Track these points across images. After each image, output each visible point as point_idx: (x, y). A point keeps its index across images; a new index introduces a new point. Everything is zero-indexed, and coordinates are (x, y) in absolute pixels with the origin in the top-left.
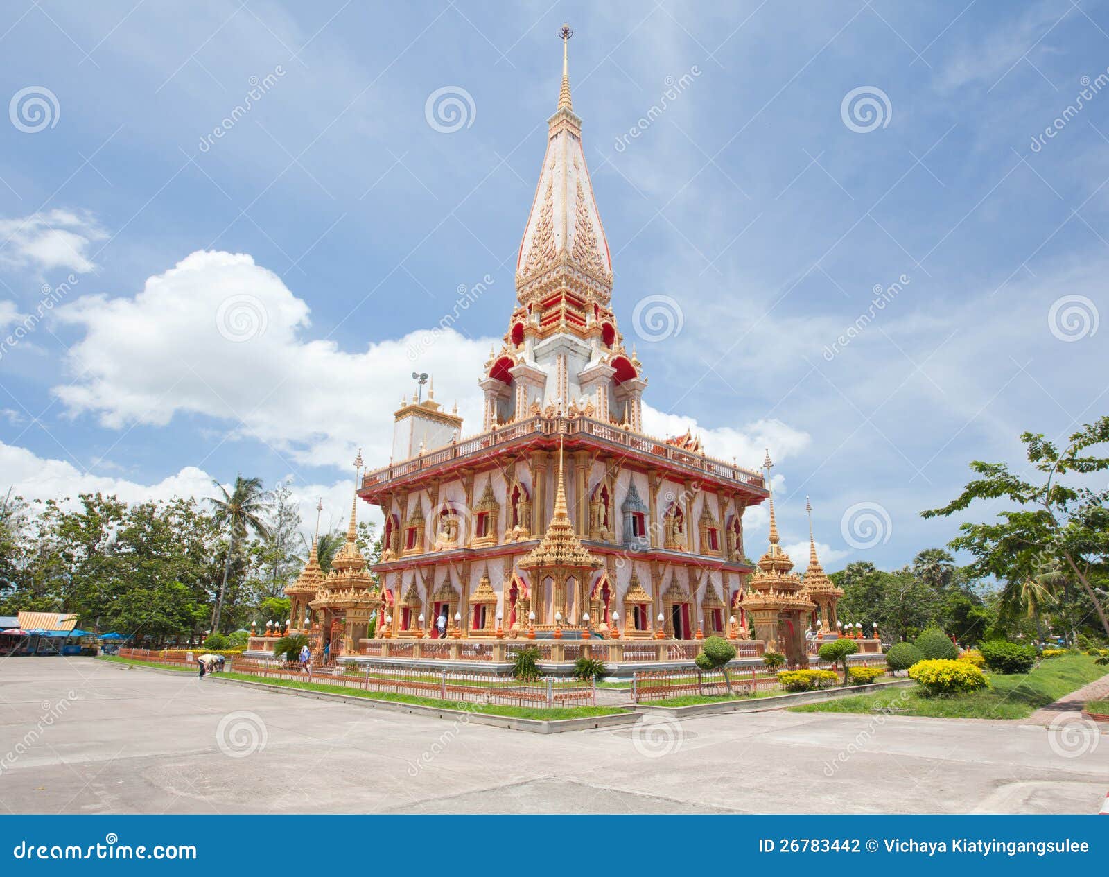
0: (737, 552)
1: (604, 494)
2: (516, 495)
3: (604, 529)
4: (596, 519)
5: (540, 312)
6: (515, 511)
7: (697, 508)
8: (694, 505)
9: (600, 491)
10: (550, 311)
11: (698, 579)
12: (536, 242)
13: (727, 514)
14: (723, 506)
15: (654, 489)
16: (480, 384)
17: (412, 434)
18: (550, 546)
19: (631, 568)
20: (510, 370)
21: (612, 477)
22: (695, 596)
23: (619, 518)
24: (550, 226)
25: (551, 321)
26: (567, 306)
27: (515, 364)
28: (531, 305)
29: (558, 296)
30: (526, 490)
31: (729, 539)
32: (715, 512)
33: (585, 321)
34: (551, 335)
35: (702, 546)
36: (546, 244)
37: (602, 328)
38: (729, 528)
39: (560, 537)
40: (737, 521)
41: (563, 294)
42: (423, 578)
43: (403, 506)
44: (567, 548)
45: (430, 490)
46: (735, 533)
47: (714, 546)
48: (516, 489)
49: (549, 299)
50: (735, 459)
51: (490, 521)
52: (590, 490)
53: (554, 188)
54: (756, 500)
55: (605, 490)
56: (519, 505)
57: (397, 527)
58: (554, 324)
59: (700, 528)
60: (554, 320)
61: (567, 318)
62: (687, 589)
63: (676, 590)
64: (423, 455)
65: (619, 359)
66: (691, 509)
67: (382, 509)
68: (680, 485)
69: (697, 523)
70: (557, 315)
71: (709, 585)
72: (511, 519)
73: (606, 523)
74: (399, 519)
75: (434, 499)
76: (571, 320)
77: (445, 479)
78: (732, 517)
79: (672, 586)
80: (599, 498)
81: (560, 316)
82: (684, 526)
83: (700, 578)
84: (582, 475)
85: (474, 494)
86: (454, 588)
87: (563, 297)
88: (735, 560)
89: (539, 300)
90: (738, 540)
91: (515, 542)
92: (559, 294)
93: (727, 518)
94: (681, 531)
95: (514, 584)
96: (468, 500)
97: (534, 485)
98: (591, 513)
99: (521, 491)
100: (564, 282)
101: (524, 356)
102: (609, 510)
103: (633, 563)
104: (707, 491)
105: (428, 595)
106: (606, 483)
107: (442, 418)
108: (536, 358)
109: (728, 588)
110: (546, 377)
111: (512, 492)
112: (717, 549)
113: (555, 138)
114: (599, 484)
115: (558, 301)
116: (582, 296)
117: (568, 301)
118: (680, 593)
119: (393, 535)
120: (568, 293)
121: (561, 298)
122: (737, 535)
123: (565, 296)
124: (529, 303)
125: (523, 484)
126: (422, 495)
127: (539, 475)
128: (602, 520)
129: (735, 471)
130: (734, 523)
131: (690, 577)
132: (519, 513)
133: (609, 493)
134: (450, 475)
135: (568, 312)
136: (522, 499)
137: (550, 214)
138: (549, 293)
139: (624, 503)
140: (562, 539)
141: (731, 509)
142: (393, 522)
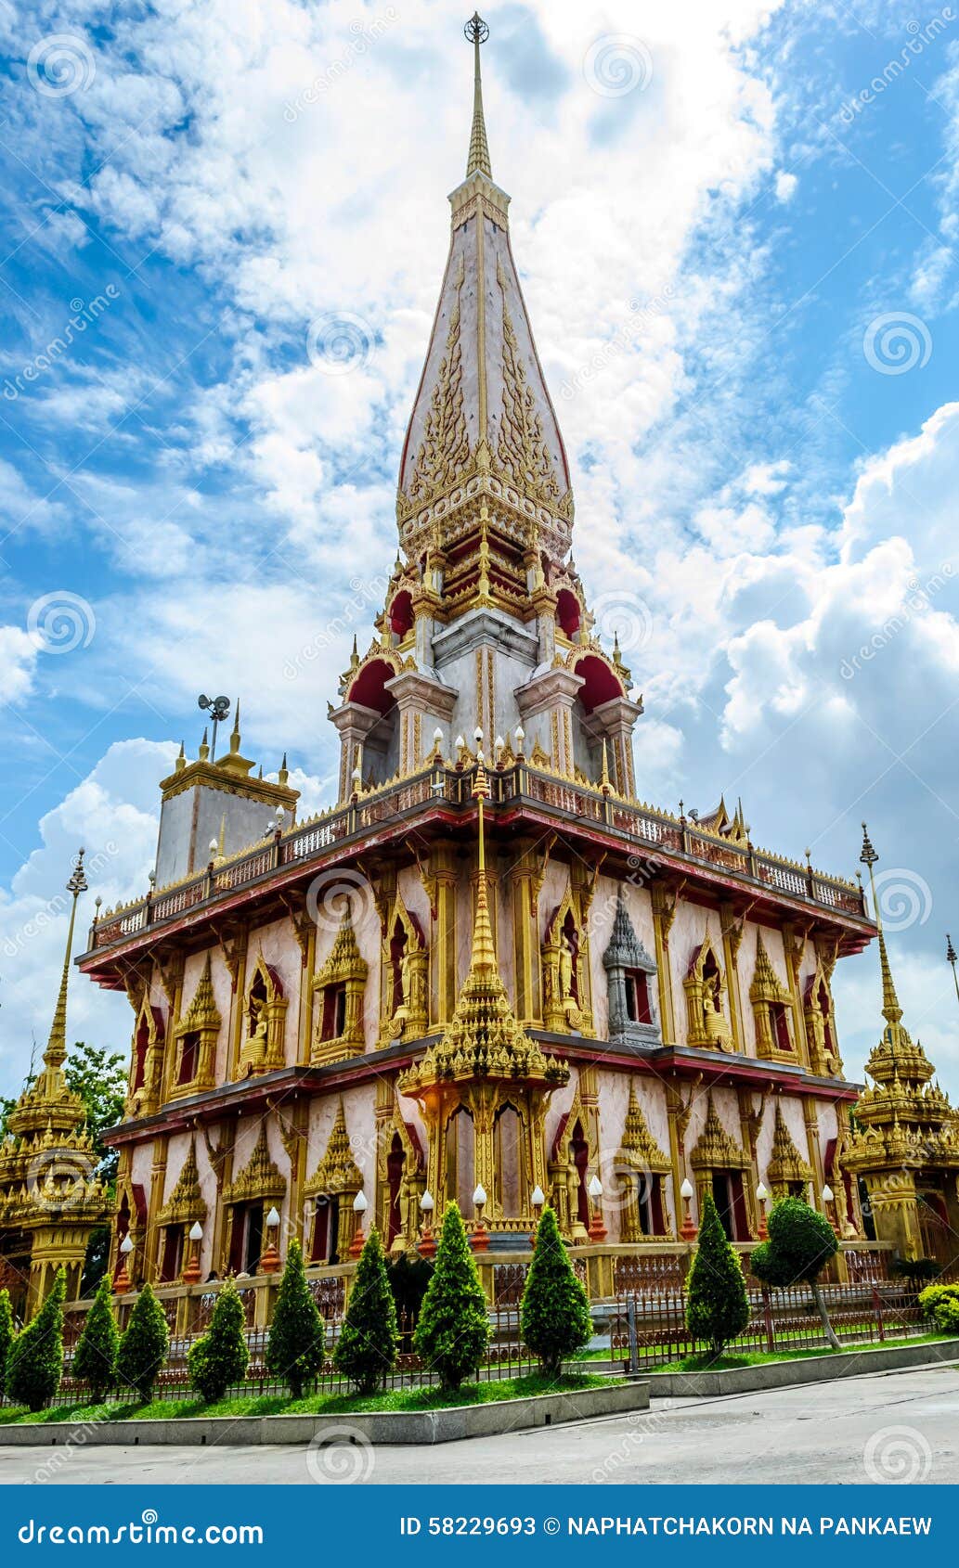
0: (827, 1055)
1: (569, 930)
2: (399, 940)
3: (570, 1004)
4: (555, 982)
5: (443, 569)
6: (398, 974)
7: (746, 956)
8: (740, 954)
9: (559, 924)
10: (460, 566)
11: (757, 1114)
12: (434, 430)
13: (802, 973)
14: (793, 957)
15: (663, 919)
16: (332, 716)
17: (195, 826)
18: (463, 1037)
19: (628, 1092)
20: (387, 685)
21: (583, 895)
22: (754, 1152)
23: (598, 981)
24: (457, 399)
25: (463, 587)
26: (492, 556)
27: (397, 673)
28: (425, 555)
29: (475, 537)
30: (418, 927)
31: (809, 1026)
32: (779, 967)
33: (524, 585)
34: (463, 613)
35: (760, 1041)
36: (451, 435)
37: (557, 600)
38: (807, 1001)
39: (483, 1014)
40: (822, 987)
41: (484, 531)
42: (210, 1148)
43: (174, 987)
44: (496, 1038)
45: (230, 945)
46: (820, 1013)
47: (784, 1043)
48: (399, 925)
49: (458, 542)
50: (808, 855)
51: (349, 1001)
52: (541, 921)
53: (463, 326)
54: (853, 943)
55: (569, 918)
56: (406, 960)
57: (161, 1035)
58: (469, 590)
59: (753, 1004)
60: (469, 583)
61: (492, 579)
62: (738, 1139)
63: (715, 1139)
64: (217, 865)
65: (588, 658)
66: (734, 962)
67: (131, 997)
68: (711, 911)
69: (747, 993)
70: (474, 574)
71: (779, 1128)
72: (390, 991)
73: (573, 993)
74: (166, 1015)
75: (237, 962)
76: (500, 583)
77: (260, 917)
78: (811, 979)
79: (708, 1132)
80: (558, 940)
81: (478, 576)
82: (724, 998)
83: (761, 1113)
84: (525, 888)
85: (317, 945)
86: (275, 1166)
87: (484, 538)
88: (824, 1072)
89: (440, 545)
90: (826, 1028)
91: (397, 1043)
92: (476, 531)
93: (802, 981)
94: (717, 1009)
95: (396, 1141)
96: (305, 959)
97: (434, 915)
98: (544, 970)
99: (409, 930)
100: (485, 511)
101: (413, 657)
102: (579, 963)
103: (631, 1081)
104: (762, 924)
105: (220, 1187)
106: (571, 904)
107: (258, 790)
108: (436, 659)
109: (816, 1135)
110: (455, 698)
111: (391, 934)
112: (789, 1049)
113: (462, 229)
114: (557, 909)
115: (475, 546)
116: (520, 537)
117: (494, 546)
118: (724, 1147)
119: (150, 1054)
120: (493, 531)
121: (479, 540)
122: (825, 1016)
123: (488, 537)
124: (422, 552)
125: (412, 916)
126: (213, 958)
127: (442, 892)
128: (567, 986)
129: (810, 878)
130: (816, 991)
131: (742, 1112)
132: (405, 979)
133: (577, 926)
134: (271, 907)
135: (494, 567)
136: (411, 947)
137: (456, 375)
138: (458, 531)
139: (608, 949)
140: (486, 1021)
141: (809, 964)
142: (151, 1024)
